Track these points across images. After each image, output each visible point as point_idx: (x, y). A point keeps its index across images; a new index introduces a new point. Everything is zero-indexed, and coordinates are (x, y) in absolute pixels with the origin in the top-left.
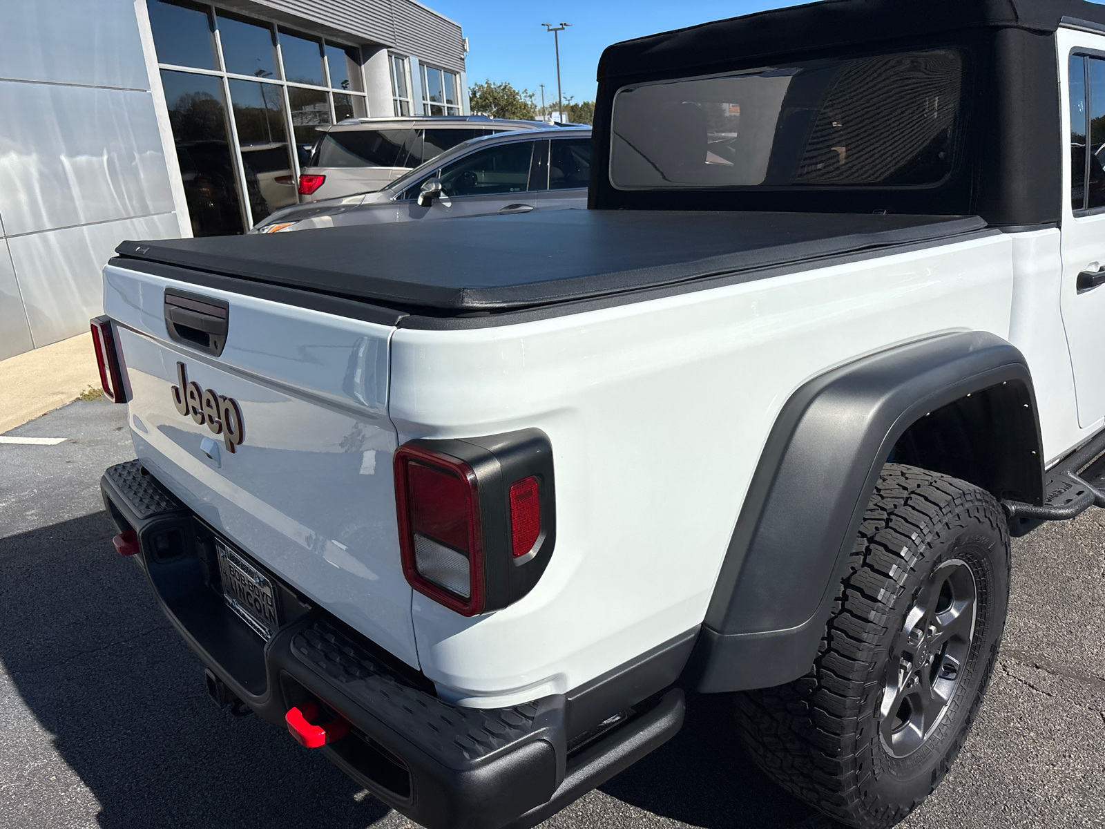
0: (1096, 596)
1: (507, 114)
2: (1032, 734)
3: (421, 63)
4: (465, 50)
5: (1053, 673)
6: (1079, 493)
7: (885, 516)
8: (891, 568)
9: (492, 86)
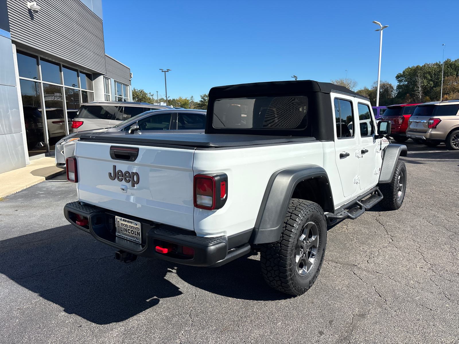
0: (353, 247)
1: (142, 102)
2: (335, 277)
3: (115, 81)
4: (131, 77)
5: (341, 264)
6: (344, 213)
7: (295, 208)
8: (296, 219)
9: (136, 91)
